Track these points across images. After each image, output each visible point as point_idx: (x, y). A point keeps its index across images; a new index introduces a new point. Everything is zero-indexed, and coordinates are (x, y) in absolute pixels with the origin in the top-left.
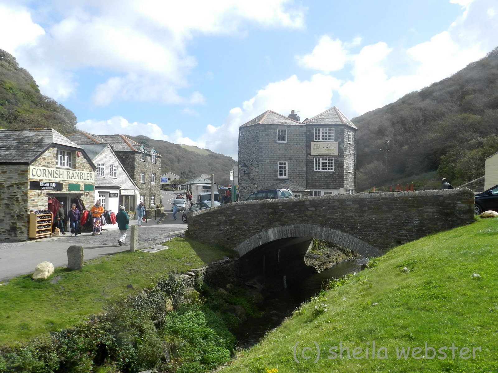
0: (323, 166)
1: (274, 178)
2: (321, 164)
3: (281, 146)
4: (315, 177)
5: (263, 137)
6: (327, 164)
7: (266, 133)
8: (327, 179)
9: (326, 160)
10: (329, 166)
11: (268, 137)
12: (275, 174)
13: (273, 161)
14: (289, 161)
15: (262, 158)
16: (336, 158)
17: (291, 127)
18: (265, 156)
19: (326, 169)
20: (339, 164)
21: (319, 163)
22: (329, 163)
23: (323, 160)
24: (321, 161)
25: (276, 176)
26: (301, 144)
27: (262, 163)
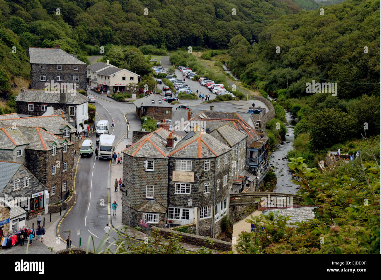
0: (182, 189)
1: (143, 198)
2: (180, 188)
3: (149, 173)
4: (175, 198)
5: (135, 166)
6: (185, 189)
7: (137, 163)
8: (184, 200)
9: (184, 185)
10: (187, 190)
11: (139, 167)
12: (143, 195)
13: (143, 185)
14: (155, 185)
15: (134, 183)
16: (192, 184)
17: (157, 159)
18: (136, 181)
19: (184, 192)
20: (194, 189)
21: (179, 187)
22: (187, 187)
23: (182, 185)
24: (181, 186)
25: (144, 196)
26: (164, 173)
27: (134, 186)
